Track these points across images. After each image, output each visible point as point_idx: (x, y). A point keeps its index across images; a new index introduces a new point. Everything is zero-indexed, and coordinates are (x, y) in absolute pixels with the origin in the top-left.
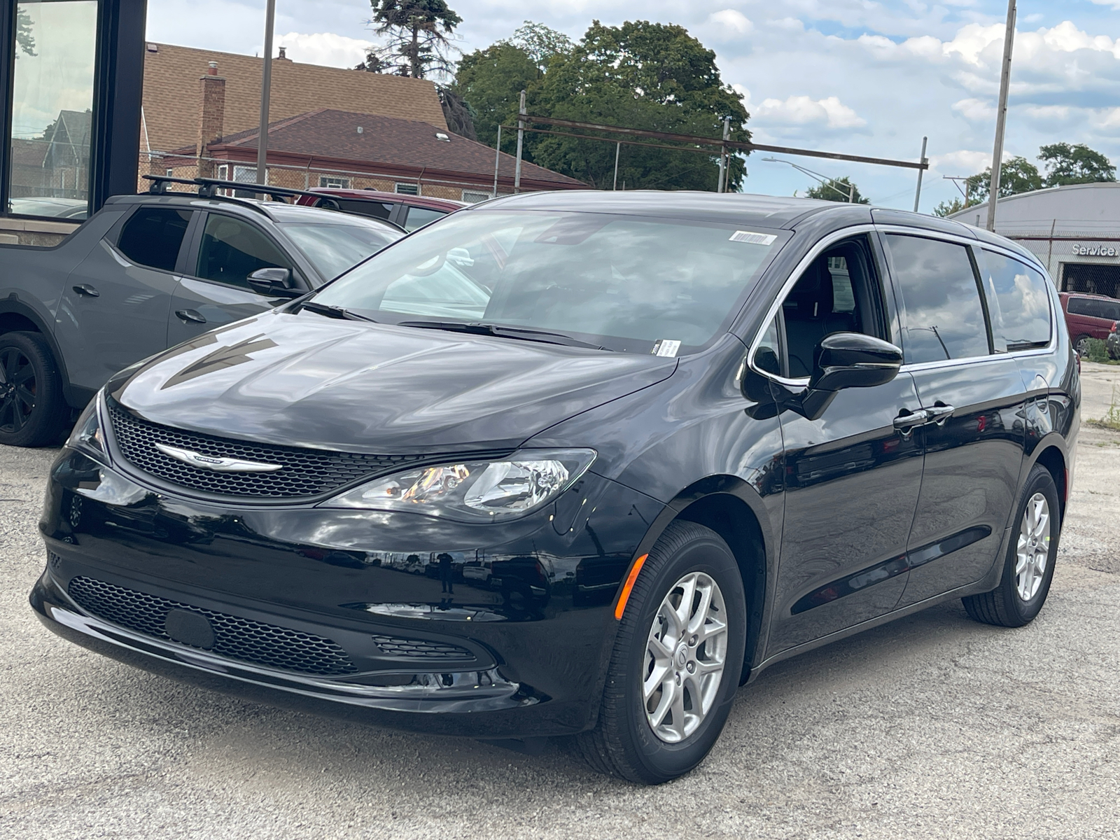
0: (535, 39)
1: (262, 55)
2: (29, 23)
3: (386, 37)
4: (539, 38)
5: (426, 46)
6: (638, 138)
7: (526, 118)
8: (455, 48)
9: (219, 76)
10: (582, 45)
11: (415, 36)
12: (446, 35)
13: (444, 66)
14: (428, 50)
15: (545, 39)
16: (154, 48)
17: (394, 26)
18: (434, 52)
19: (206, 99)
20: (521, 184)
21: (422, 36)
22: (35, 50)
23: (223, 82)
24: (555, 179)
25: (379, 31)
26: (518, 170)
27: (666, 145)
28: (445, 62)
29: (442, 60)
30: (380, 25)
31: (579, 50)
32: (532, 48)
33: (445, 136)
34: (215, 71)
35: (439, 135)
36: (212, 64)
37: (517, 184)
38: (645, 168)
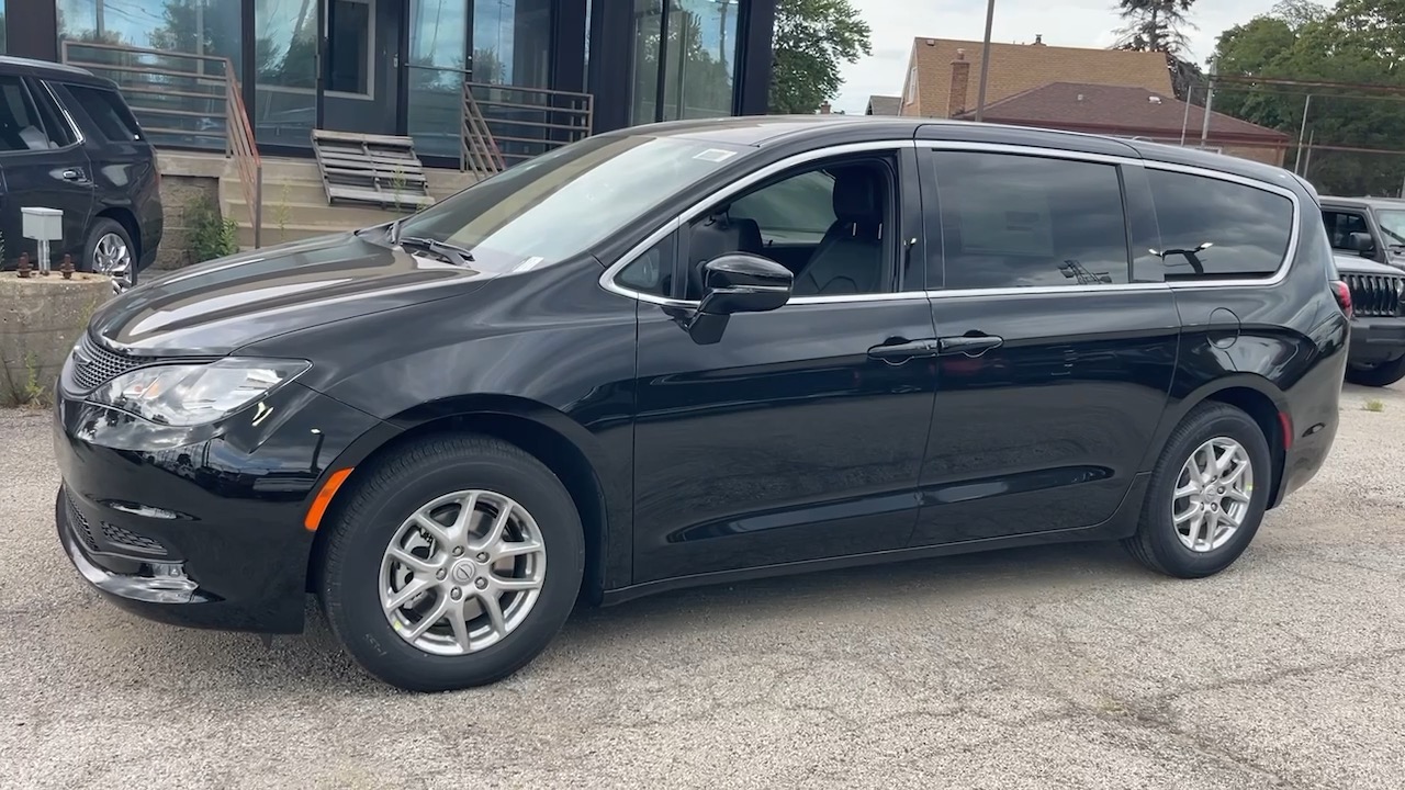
0: (1293, 11)
1: (982, 40)
2: (868, 31)
3: (1129, 19)
4: (1297, 10)
5: (1162, 24)
6: (1342, 91)
7: (1215, 78)
8: (1190, 24)
9: (965, 61)
10: (1334, 13)
11: (1155, 16)
12: (1182, 12)
13: (1180, 40)
14: (1165, 27)
15: (1303, 11)
16: (932, 42)
17: (1138, 10)
18: (1170, 28)
19: (954, 79)
20: (1209, 136)
21: (1161, 15)
22: (871, 52)
23: (968, 64)
24: (1256, 132)
25: (1125, 14)
26: (1205, 125)
27: (1368, 97)
28: (1181, 36)
29: (1178, 35)
30: (1125, 10)
31: (1331, 18)
32: (1289, 19)
33: (1157, 99)
34: (962, 57)
35: (1151, 98)
36: (960, 51)
37: (1204, 137)
38: (1346, 118)
